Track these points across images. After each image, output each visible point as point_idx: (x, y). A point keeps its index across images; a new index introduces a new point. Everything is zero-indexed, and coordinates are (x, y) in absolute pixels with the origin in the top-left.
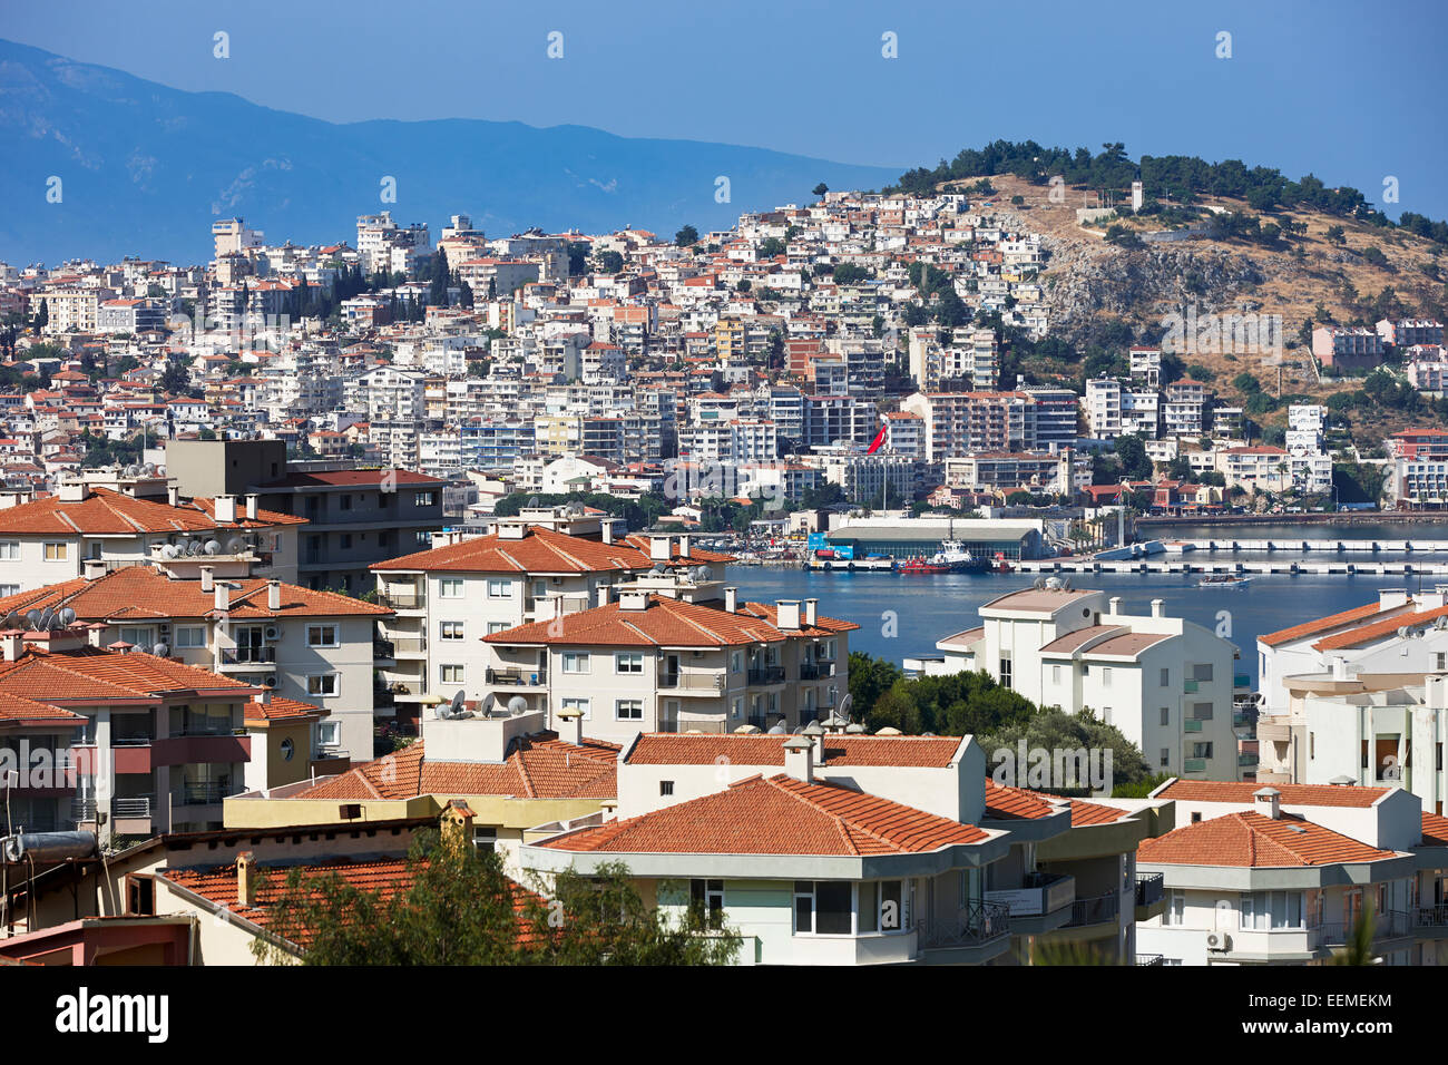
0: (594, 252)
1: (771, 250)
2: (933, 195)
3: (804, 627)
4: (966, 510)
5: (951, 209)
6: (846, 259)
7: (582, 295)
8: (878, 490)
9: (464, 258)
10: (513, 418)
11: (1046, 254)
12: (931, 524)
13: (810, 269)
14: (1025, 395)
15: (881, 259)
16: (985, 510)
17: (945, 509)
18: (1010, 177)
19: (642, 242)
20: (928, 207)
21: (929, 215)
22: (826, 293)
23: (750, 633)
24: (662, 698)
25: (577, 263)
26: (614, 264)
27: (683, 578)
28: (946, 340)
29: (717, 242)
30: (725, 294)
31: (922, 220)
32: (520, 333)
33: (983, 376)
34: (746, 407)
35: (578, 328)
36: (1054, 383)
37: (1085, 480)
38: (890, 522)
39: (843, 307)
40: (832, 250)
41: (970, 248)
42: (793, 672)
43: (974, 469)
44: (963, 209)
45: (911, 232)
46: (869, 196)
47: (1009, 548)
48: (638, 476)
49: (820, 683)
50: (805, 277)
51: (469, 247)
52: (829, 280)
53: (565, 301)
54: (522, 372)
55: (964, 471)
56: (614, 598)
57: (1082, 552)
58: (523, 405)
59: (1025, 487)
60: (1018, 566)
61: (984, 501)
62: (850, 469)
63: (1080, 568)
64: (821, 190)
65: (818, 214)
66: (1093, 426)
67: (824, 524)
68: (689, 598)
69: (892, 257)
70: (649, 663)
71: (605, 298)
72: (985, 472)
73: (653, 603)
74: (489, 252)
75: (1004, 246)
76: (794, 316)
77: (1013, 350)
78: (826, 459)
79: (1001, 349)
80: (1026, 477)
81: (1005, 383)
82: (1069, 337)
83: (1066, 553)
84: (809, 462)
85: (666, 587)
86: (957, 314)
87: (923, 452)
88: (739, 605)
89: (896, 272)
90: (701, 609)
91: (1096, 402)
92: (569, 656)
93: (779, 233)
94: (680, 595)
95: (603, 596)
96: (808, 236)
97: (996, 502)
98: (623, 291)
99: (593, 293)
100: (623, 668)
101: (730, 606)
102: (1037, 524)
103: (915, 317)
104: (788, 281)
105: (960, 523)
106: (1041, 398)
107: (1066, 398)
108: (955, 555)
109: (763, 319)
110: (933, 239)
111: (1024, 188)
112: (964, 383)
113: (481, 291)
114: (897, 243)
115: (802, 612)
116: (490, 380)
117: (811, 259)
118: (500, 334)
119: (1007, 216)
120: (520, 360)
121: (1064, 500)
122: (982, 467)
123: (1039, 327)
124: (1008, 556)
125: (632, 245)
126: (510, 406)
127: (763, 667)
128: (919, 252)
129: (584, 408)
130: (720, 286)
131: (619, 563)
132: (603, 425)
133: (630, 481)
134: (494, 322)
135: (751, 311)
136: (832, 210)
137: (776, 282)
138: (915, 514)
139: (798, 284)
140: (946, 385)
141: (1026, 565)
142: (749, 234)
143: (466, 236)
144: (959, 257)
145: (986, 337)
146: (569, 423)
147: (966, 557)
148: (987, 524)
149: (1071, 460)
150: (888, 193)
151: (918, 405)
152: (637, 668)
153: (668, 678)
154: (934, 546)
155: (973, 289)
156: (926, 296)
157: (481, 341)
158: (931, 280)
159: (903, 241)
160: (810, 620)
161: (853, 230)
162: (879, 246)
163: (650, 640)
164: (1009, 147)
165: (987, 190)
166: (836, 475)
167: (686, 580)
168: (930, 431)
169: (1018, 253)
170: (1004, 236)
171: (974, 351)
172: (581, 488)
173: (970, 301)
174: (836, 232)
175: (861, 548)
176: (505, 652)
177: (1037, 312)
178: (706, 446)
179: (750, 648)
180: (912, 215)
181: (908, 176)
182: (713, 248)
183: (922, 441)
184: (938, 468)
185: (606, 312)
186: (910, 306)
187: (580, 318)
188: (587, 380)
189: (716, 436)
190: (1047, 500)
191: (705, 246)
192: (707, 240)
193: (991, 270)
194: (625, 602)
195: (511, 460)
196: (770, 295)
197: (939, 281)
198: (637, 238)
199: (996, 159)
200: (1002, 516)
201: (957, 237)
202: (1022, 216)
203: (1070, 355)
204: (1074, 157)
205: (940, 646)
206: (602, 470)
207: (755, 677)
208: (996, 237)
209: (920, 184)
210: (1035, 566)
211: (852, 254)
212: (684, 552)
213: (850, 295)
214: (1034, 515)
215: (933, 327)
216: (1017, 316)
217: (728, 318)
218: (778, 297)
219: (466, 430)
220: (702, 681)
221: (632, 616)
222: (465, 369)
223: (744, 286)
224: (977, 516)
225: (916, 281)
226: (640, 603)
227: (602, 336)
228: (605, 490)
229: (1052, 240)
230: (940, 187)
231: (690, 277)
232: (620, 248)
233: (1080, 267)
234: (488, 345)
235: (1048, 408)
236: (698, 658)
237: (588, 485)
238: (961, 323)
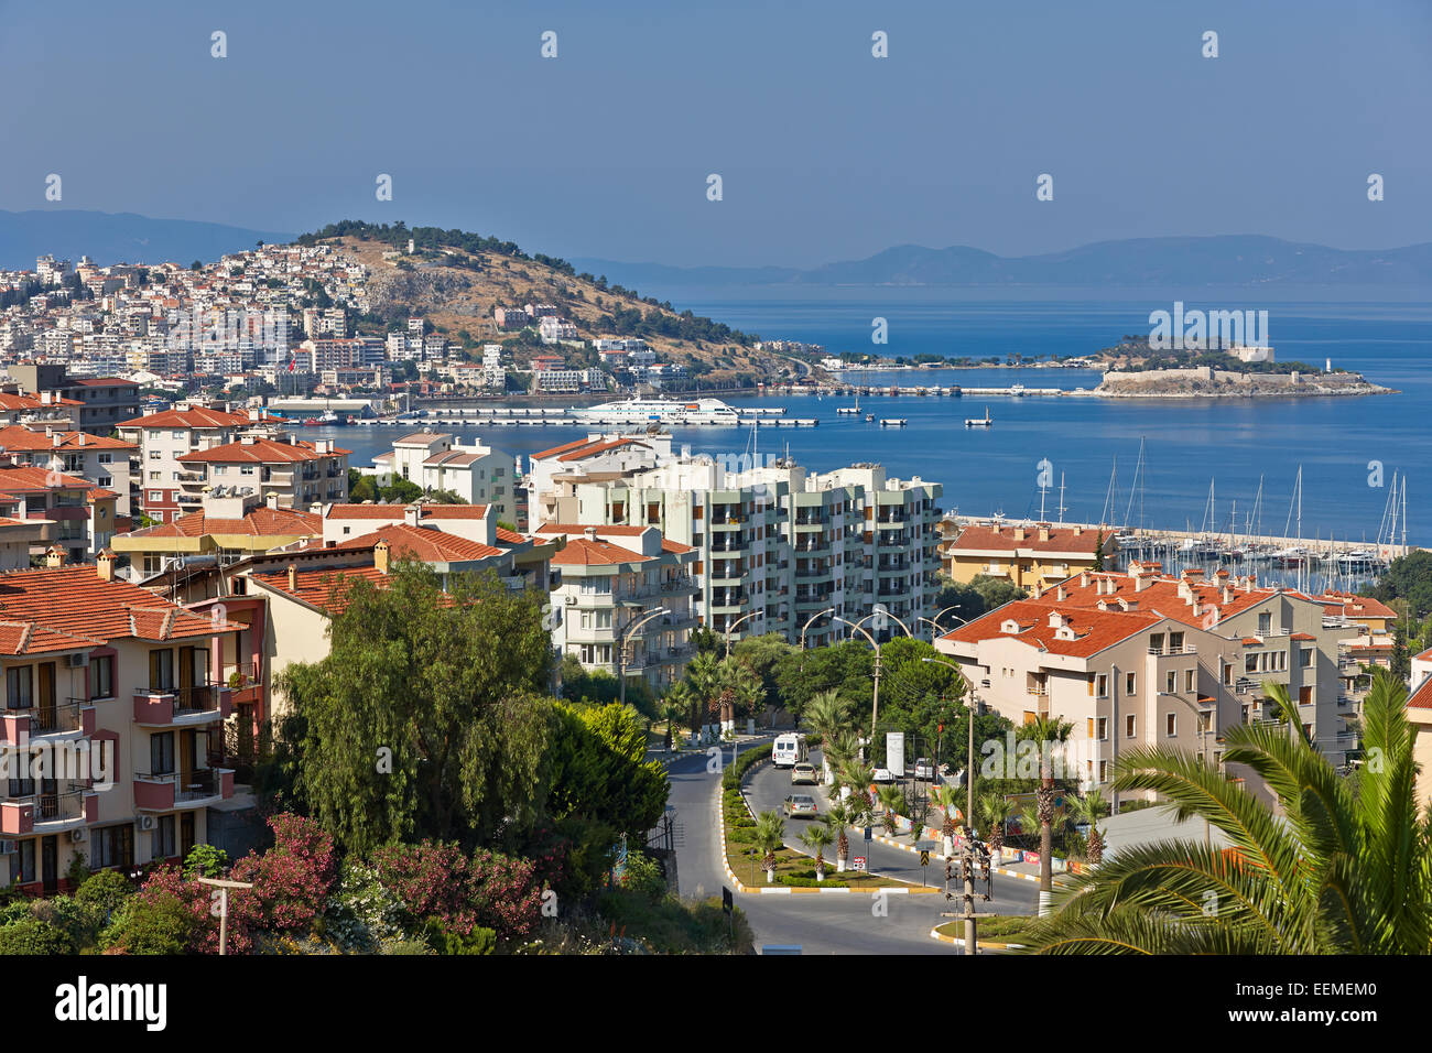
0: (151, 274)
1: (237, 272)
2: (314, 246)
3: (329, 452)
4: (333, 395)
5: (323, 252)
6: (273, 276)
7: (147, 294)
8: (289, 386)
9: (89, 276)
10: (115, 353)
11: (368, 274)
12: (317, 402)
13: (256, 282)
14: (359, 341)
15: (289, 277)
16: (343, 395)
17: (322, 395)
18: (351, 237)
19: (174, 269)
20: (312, 252)
21: (312, 255)
22: (264, 293)
23: (304, 456)
24: (263, 487)
25: (143, 279)
26: (161, 279)
27: (270, 430)
28: (321, 315)
29: (211, 268)
30: (215, 293)
31: (309, 258)
32: (118, 312)
33: (339, 332)
35: (146, 310)
36: (373, 335)
37: (388, 381)
38: (297, 401)
39: (272, 299)
40: (266, 272)
41: (332, 271)
42: (324, 473)
43: (336, 376)
44: (328, 252)
45: (304, 263)
46: (283, 246)
47: (356, 413)
48: (176, 380)
49: (336, 479)
50: (254, 285)
51: (91, 271)
52: (265, 286)
53: (139, 297)
54: (120, 334)
55: (331, 376)
56: (237, 439)
57: (389, 415)
58: (120, 346)
59: (360, 384)
60: (359, 422)
61: (341, 391)
62: (277, 376)
63: (389, 423)
64: (261, 244)
65: (259, 255)
66: (392, 356)
67: (265, 403)
68: (274, 439)
69: (295, 275)
70: (256, 470)
71: (158, 296)
72: (341, 377)
73: (257, 441)
74: (101, 273)
75: (348, 270)
76: (248, 304)
77: (353, 319)
78: (266, 372)
79: (348, 319)
80: (360, 380)
81: (350, 335)
82: (379, 313)
83: (382, 416)
84: (257, 373)
85: (262, 433)
86: (326, 302)
87: (311, 368)
88: (297, 442)
89: (297, 282)
90: (279, 444)
91: (393, 343)
92: (217, 467)
93: (241, 264)
94: (269, 438)
95: (232, 438)
96: (254, 265)
97: (347, 392)
98: (167, 292)
99: (152, 293)
100: (245, 473)
101: (293, 443)
102: (368, 402)
103: (307, 304)
104: (245, 287)
105: (332, 402)
106: (367, 342)
107: (379, 342)
108: (330, 417)
109: (235, 306)
110: (314, 267)
111: (357, 242)
112: (330, 335)
113: (97, 292)
114: (297, 269)
115: (328, 446)
116: (104, 335)
117: (256, 277)
118: (108, 313)
119: (349, 256)
120: (118, 325)
121: (378, 391)
122: (339, 375)
123: (365, 308)
124: (355, 417)
125: (169, 270)
126: (114, 347)
127: (310, 471)
128: (308, 273)
129: (149, 348)
130: (213, 289)
131: (234, 422)
132: (159, 356)
133: (173, 383)
134: (105, 307)
135: (228, 301)
136: (266, 253)
137: (240, 287)
138: (309, 398)
139: (250, 289)
140: (322, 336)
141: (364, 421)
142: (227, 265)
143: (89, 266)
144: (327, 275)
145: (341, 313)
146: (143, 355)
147: (335, 418)
148: (344, 402)
149: (382, 372)
150: (292, 245)
151: (309, 345)
152: (251, 473)
153: (266, 477)
154: (320, 412)
155: (333, 290)
156: (311, 293)
157: (99, 316)
158: (313, 286)
159: (300, 268)
160: (331, 449)
161: (276, 262)
162: (289, 270)
163: (257, 459)
164: (350, 223)
165: (340, 244)
166: (270, 379)
167: (272, 430)
168: (314, 358)
169: (355, 273)
170: (348, 265)
171: (334, 320)
172: (149, 386)
173: (332, 296)
174: (268, 263)
175: (285, 413)
176: (186, 466)
177: (364, 301)
178: (207, 366)
179: (304, 462)
180: (304, 255)
181: (302, 237)
182: (209, 271)
183: (311, 363)
184: (319, 375)
185: (158, 302)
186: (304, 298)
187: (147, 305)
188: (151, 335)
189: (212, 361)
190: (371, 391)
191: (206, 270)
192: (207, 268)
193: (342, 281)
194: (244, 441)
195: (115, 373)
196: (236, 293)
197: (317, 286)
198: (171, 267)
199: (343, 229)
200: (351, 398)
201: (326, 266)
202: (356, 256)
203: (381, 322)
204: (381, 227)
205: (374, 460)
206: (159, 377)
207: (307, 476)
208: (345, 265)
209: (307, 241)
210: (368, 422)
211: (276, 274)
212: (265, 417)
213: (275, 294)
214: (366, 398)
215: (315, 309)
216: (355, 303)
217: (217, 305)
218: (241, 295)
219: (92, 359)
220: (282, 479)
221: (247, 447)
222: (92, 330)
223: (225, 289)
224: (339, 398)
225: (306, 287)
226: (251, 441)
227: (157, 314)
228: (161, 387)
229: (371, 267)
230: (317, 242)
231: (198, 285)
232: (163, 271)
233: (384, 280)
234: (103, 318)
235: (371, 347)
236: (280, 468)
237: (152, 385)
238: (329, 307)
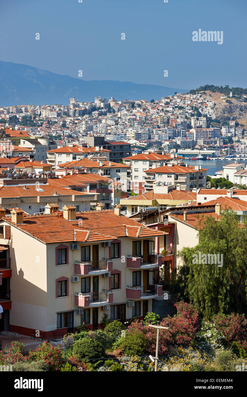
0: (136, 104)
1: (167, 104)
2: (195, 94)
3: (199, 170)
4: (201, 149)
5: (199, 97)
6: (180, 105)
7: (134, 111)
8: (186, 146)
9: (113, 105)
10: (123, 132)
11: (215, 105)
12: (195, 151)
13: (174, 107)
14: (211, 129)
15: (186, 105)
16: (205, 149)
17: (197, 149)
18: (209, 91)
19: (144, 102)
20: (195, 96)
21: (195, 98)
22: (177, 111)
23: (190, 171)
24: (175, 182)
25: (133, 106)
26: (139, 106)
27: (178, 161)
28: (198, 119)
29: (158, 102)
30: (159, 111)
31: (193, 98)
32: (124, 118)
33: (204, 126)
34: (163, 131)
35: (134, 117)
36: (216, 127)
37: (222, 144)
38: (188, 151)
39: (180, 113)
40: (178, 104)
41: (202, 103)
42: (198, 177)
43: (203, 142)
44: (201, 96)
45: (191, 101)
46: (184, 94)
47: (209, 156)
48: (144, 143)
49: (202, 180)
50: (173, 108)
51: (114, 103)
52: (177, 109)
53: (131, 112)
54: (124, 124)
55: (201, 142)
56: (166, 164)
57: (222, 156)
58: (124, 130)
59: (211, 145)
60: (211, 159)
61: (204, 147)
62: (181, 142)
63: (222, 159)
64: (176, 93)
65: (175, 97)
66: (223, 135)
67: (177, 151)
68: (179, 165)
69: (188, 105)
70: (173, 176)
71: (138, 112)
72: (204, 142)
73: (173, 166)
74: (118, 104)
75: (208, 103)
76: (171, 115)
77: (209, 120)
78: (177, 140)
79: (207, 121)
80: (212, 143)
81: (208, 127)
82: (219, 119)
83: (219, 157)
84: (174, 140)
85: (175, 163)
86: (200, 115)
87: (194, 139)
88: (188, 166)
89: (189, 107)
90: (181, 166)
91: (224, 130)
92: (159, 175)
93: (169, 101)
94: (178, 164)
95: (164, 164)
96: (174, 101)
97: (207, 148)
98: (141, 110)
99: (136, 111)
100: (168, 177)
101: (186, 166)
102: (214, 151)
103: (192, 115)
104: (170, 109)
105: (201, 151)
106: (214, 129)
107: (219, 129)
108: (200, 157)
109: (166, 116)
110: (195, 102)
111: (211, 93)
112: (201, 127)
113: (116, 110)
114: (189, 102)
115: (199, 168)
116: (119, 126)
117: (174, 105)
118: (120, 118)
119: (208, 98)
120: (124, 122)
121: (218, 147)
122: (204, 141)
123: (214, 117)
124: (209, 157)
125: (142, 103)
126: (122, 130)
127: (192, 177)
128: (193, 104)
129: (135, 131)
130: (158, 110)
131: (165, 158)
132: (138, 134)
133: (143, 144)
134: (119, 116)
135: (164, 114)
136: (178, 97)
137: (168, 109)
138: (193, 149)
139: (172, 109)
140: (198, 127)
141: (213, 158)
142: (163, 101)
143: (114, 101)
144: (200, 105)
145: (205, 119)
146: (132, 134)
147: (202, 157)
148: (206, 151)
149: (219, 140)
150: (187, 94)
151: (193, 131)
152: (171, 177)
153: (176, 179)
154: (197, 155)
155: (202, 110)
156: (194, 111)
157: (117, 119)
158: (195, 109)
159: (190, 102)
160: (200, 169)
161: (181, 100)
162: (186, 103)
163: (173, 172)
164: (209, 86)
165: (205, 93)
166: (179, 143)
167: (179, 161)
168: (195, 135)
169: (210, 104)
170: (208, 101)
171: (203, 121)
172: (135, 145)
173: (202, 113)
174: (179, 100)
175: (184, 155)
176: (148, 174)
177: (214, 115)
178: (156, 137)
179: (190, 173)
180: (192, 97)
181: (191, 91)
182: (157, 103)
183: (193, 137)
184: (196, 142)
185: (138, 114)
186: (191, 113)
187: (134, 115)
188: (135, 126)
189: (158, 136)
190: (215, 147)
191: (156, 103)
192: (156, 102)
193: (205, 107)
194: (169, 165)
195: (122, 140)
196: (167, 111)
197: (196, 109)
198: (143, 101)
199: (206, 88)
200: (208, 150)
201: (200, 101)
202: (211, 98)
203: (219, 122)
204: (220, 88)
205: (216, 173)
206: (138, 142)
207: (191, 178)
208: (206, 101)
209: (193, 92)
210: (214, 159)
211: (181, 104)
212: (176, 157)
213: (181, 111)
214: (214, 150)
215: (195, 117)
216: (210, 115)
217: (160, 115)
218: (168, 112)
219: (114, 134)
220: (182, 179)
221: (170, 168)
222: (114, 124)
223: (162, 110)
225: (192, 109)
226: (171, 165)
227: (138, 118)
228: (139, 145)
229: (216, 102)
230: (197, 93)
231: (153, 108)
232: (140, 103)
233: (221, 107)
234: (118, 120)
235: (215, 131)
236: (181, 175)
237: (136, 144)
238: (200, 116)
